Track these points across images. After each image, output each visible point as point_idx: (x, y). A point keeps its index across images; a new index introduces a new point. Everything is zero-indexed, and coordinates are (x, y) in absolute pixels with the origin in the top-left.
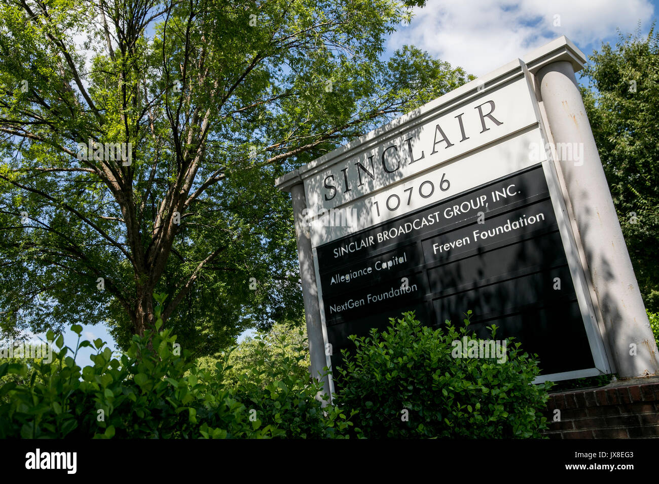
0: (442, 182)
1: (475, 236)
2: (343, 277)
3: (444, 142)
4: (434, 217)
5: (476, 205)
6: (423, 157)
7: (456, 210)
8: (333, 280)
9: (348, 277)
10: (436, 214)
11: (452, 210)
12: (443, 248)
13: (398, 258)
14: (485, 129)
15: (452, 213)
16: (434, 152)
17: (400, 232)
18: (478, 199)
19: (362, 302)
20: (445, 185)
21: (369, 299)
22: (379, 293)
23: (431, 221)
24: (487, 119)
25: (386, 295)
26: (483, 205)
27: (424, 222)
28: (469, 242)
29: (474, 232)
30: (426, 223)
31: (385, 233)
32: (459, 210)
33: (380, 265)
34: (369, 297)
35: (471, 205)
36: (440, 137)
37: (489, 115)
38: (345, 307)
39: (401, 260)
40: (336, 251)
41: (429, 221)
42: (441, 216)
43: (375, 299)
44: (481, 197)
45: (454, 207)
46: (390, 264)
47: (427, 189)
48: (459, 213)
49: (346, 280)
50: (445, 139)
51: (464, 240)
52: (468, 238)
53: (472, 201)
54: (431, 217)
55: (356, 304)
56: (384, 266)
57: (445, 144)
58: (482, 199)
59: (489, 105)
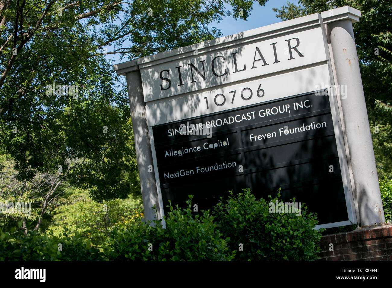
0: (259, 90)
1: (280, 132)
2: (175, 152)
3: (262, 61)
4: (251, 115)
5: (282, 110)
6: (245, 69)
7: (268, 112)
8: (167, 154)
9: (180, 152)
10: (253, 113)
11: (265, 112)
12: (257, 138)
13: (222, 142)
14: (291, 58)
15: (265, 114)
16: (253, 67)
17: (224, 122)
18: (283, 106)
19: (192, 172)
20: (261, 93)
21: (197, 170)
22: (207, 166)
23: (249, 118)
24: (293, 50)
25: (212, 168)
26: (287, 111)
27: (244, 117)
28: (276, 136)
29: (280, 129)
30: (245, 118)
31: (213, 122)
32: (270, 112)
33: (207, 146)
34: (198, 168)
35: (278, 110)
36: (258, 57)
37: (295, 48)
38: (177, 175)
39: (225, 144)
40: (170, 131)
41: (247, 117)
42: (256, 114)
43: (203, 170)
44: (286, 106)
45: (266, 110)
46: (216, 145)
47: (247, 94)
48: (270, 115)
49: (178, 155)
50: (263, 59)
51: (272, 134)
52: (275, 133)
53: (279, 107)
54: (249, 114)
55: (187, 173)
56: (211, 146)
57: (262, 62)
58: (287, 107)
59: (295, 41)
